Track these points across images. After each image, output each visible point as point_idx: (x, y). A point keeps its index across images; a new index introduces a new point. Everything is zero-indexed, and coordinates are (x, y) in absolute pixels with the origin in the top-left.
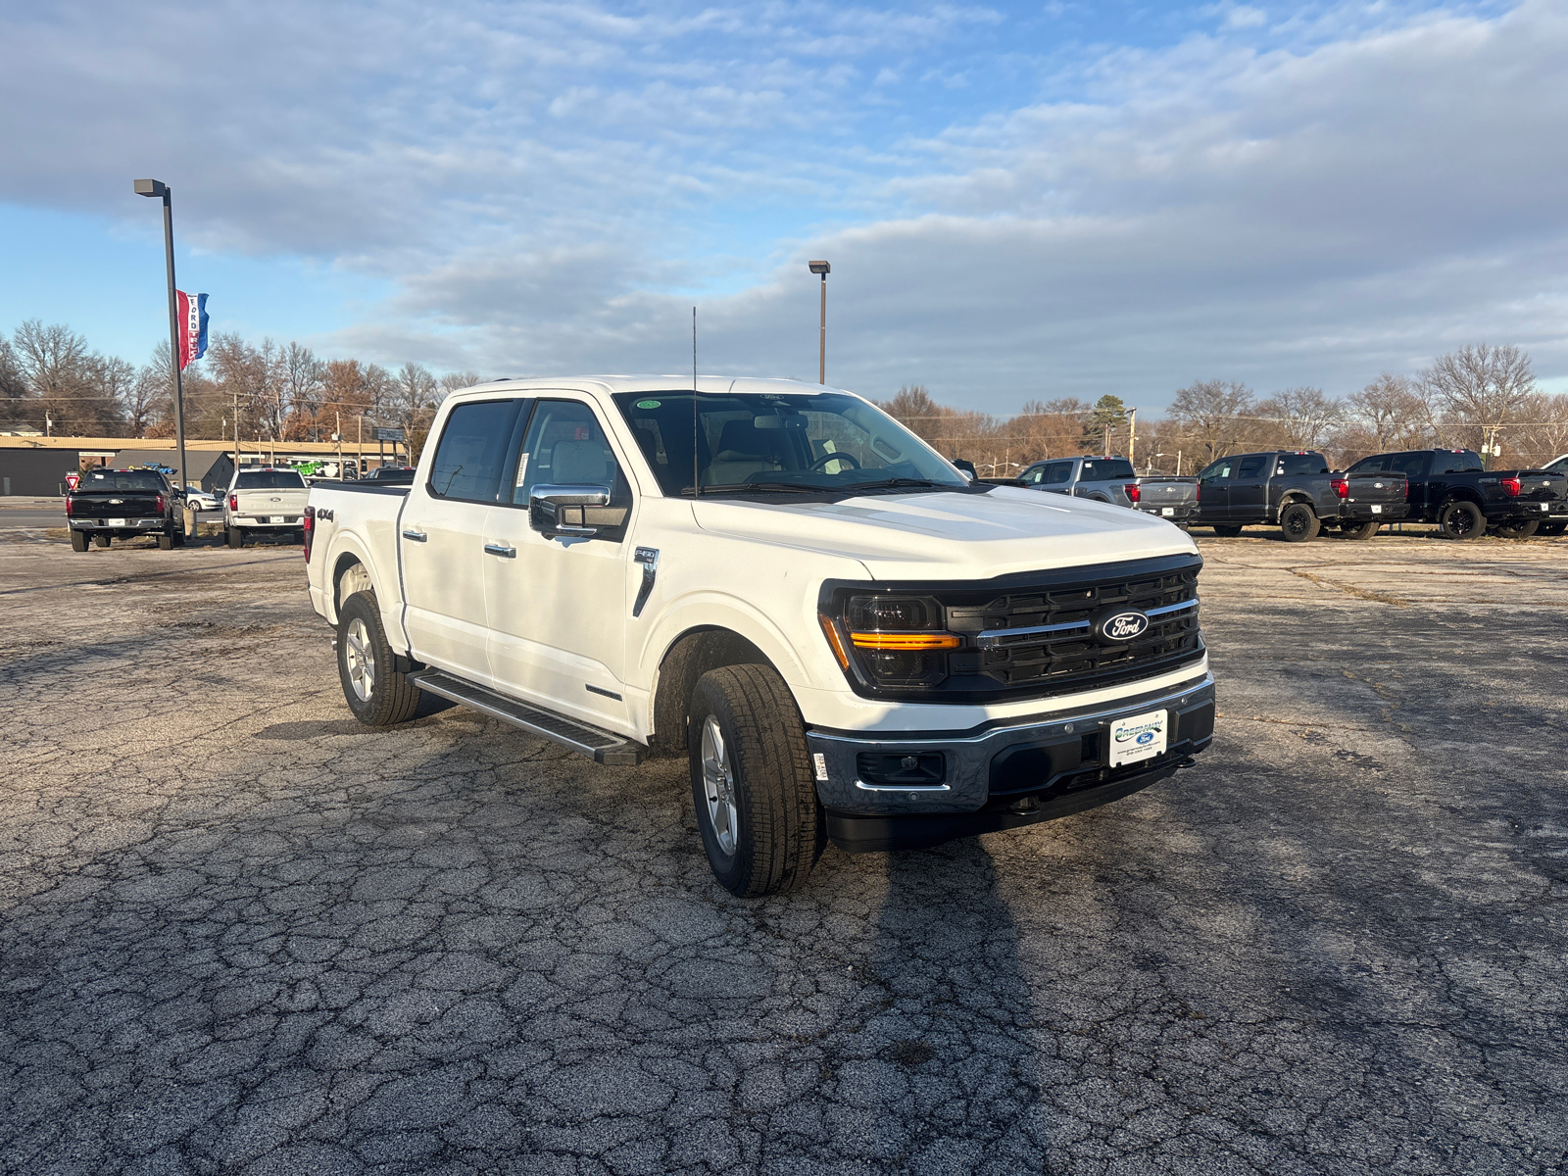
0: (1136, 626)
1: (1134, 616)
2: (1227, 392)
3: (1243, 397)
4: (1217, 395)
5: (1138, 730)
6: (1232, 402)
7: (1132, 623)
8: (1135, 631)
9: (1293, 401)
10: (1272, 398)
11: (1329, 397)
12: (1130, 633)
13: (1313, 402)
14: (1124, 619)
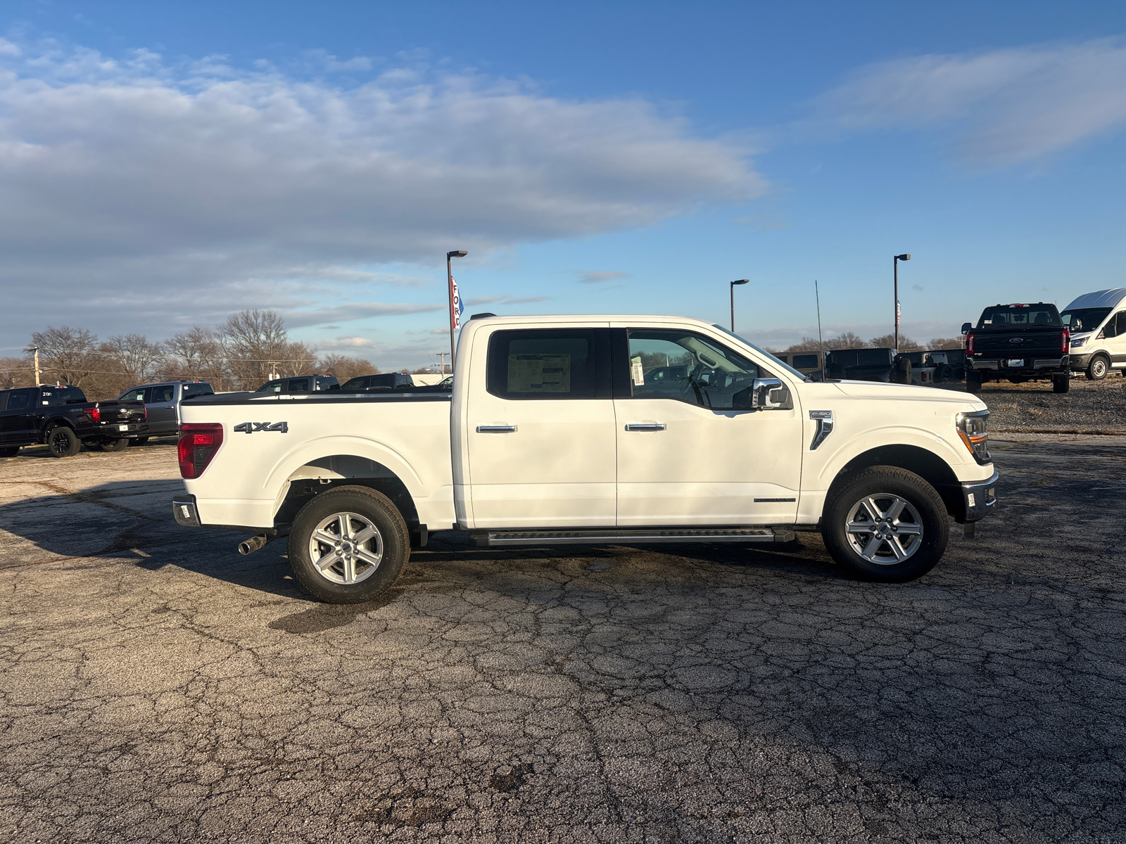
2: (76, 336)
3: (90, 340)
4: (68, 338)
6: (81, 344)
9: (125, 344)
10: (109, 341)
11: (151, 341)
13: (138, 344)
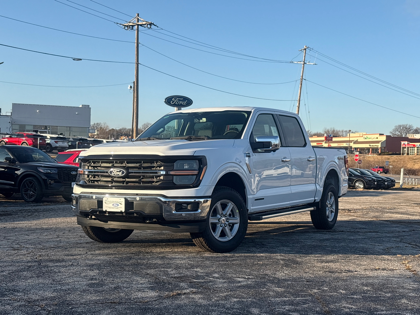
0: (121, 173)
1: (120, 170)
5: (113, 202)
7: (120, 172)
8: (121, 174)
12: (118, 175)
14: (116, 170)
